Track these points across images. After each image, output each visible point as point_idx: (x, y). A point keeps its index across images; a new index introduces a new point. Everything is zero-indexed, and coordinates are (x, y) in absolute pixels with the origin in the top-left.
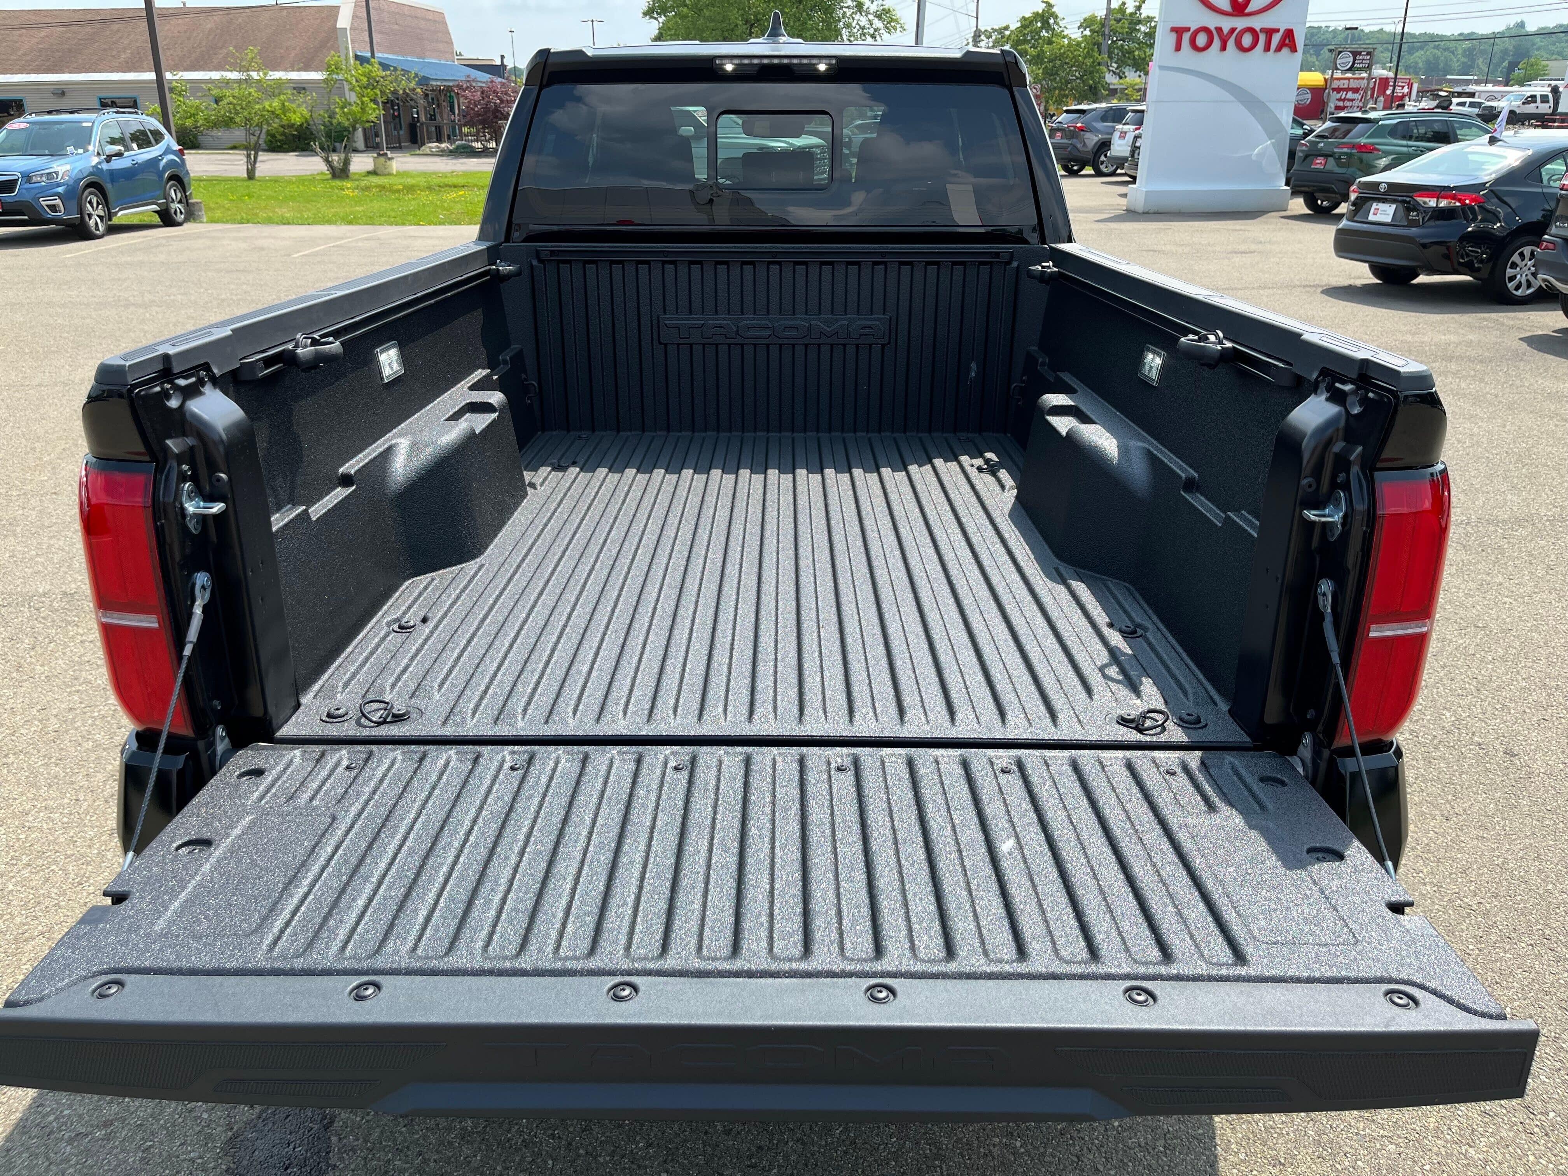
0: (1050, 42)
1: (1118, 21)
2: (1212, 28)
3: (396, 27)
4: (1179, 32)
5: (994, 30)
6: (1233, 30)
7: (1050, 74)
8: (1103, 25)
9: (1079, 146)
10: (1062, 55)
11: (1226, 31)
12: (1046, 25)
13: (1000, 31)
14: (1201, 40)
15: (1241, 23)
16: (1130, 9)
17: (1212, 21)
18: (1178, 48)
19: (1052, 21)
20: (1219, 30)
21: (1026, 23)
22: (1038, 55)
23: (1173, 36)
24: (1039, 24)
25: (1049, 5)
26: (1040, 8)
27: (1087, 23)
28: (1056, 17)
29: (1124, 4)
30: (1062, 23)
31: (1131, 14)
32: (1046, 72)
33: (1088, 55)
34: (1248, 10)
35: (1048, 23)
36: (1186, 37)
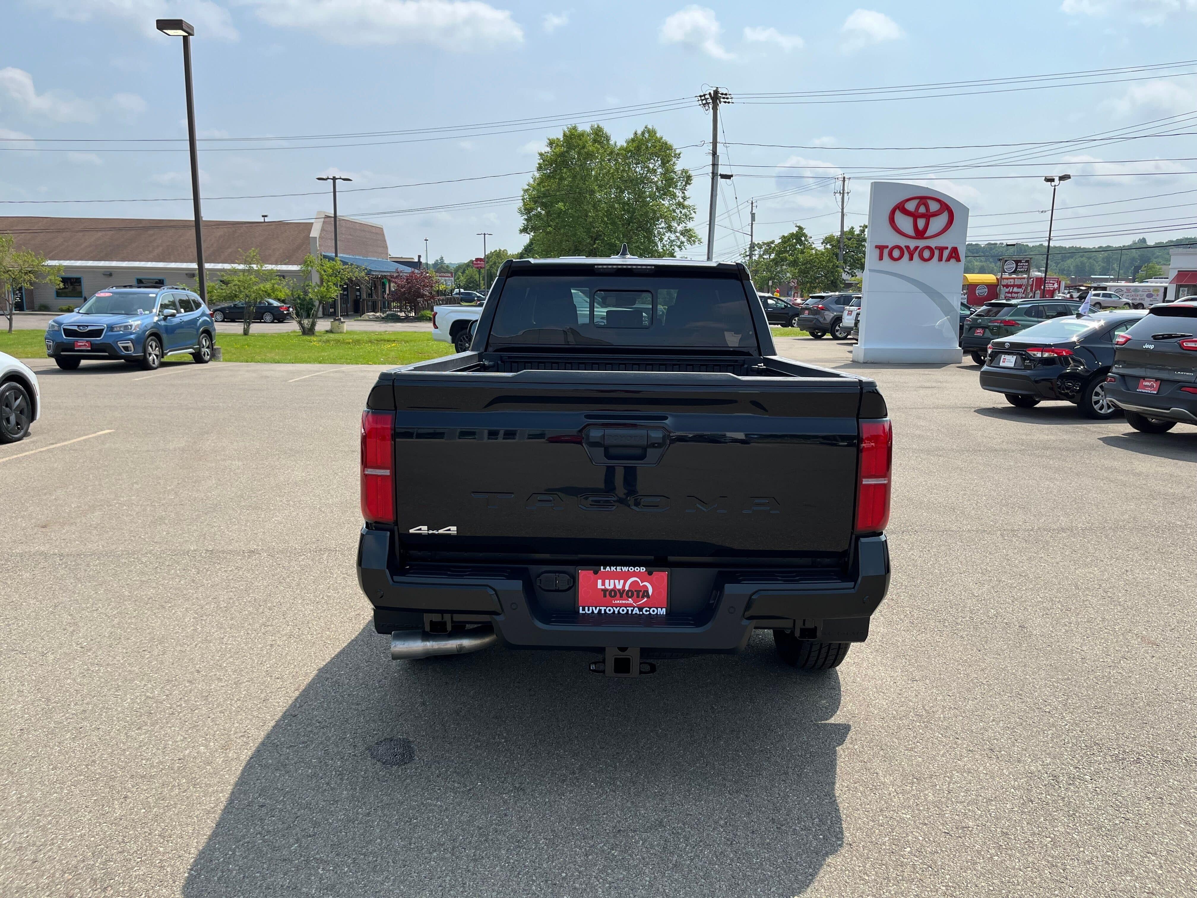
0: (802, 252)
1: (850, 239)
2: (903, 246)
3: (350, 237)
4: (881, 248)
5: (764, 244)
6: (916, 248)
7: (804, 272)
8: (839, 242)
9: (821, 320)
10: (811, 260)
11: (912, 248)
12: (800, 242)
13: (768, 244)
14: (896, 253)
15: (922, 243)
16: (857, 232)
17: (903, 242)
18: (881, 258)
19: (803, 239)
20: (908, 247)
21: (785, 240)
22: (795, 261)
23: (878, 251)
24: (794, 241)
25: (800, 228)
26: (795, 230)
27: (828, 240)
28: (806, 236)
29: (853, 228)
30: (810, 241)
31: (858, 235)
32: (801, 272)
33: (829, 261)
34: (926, 235)
35: (801, 240)
36: (886, 252)
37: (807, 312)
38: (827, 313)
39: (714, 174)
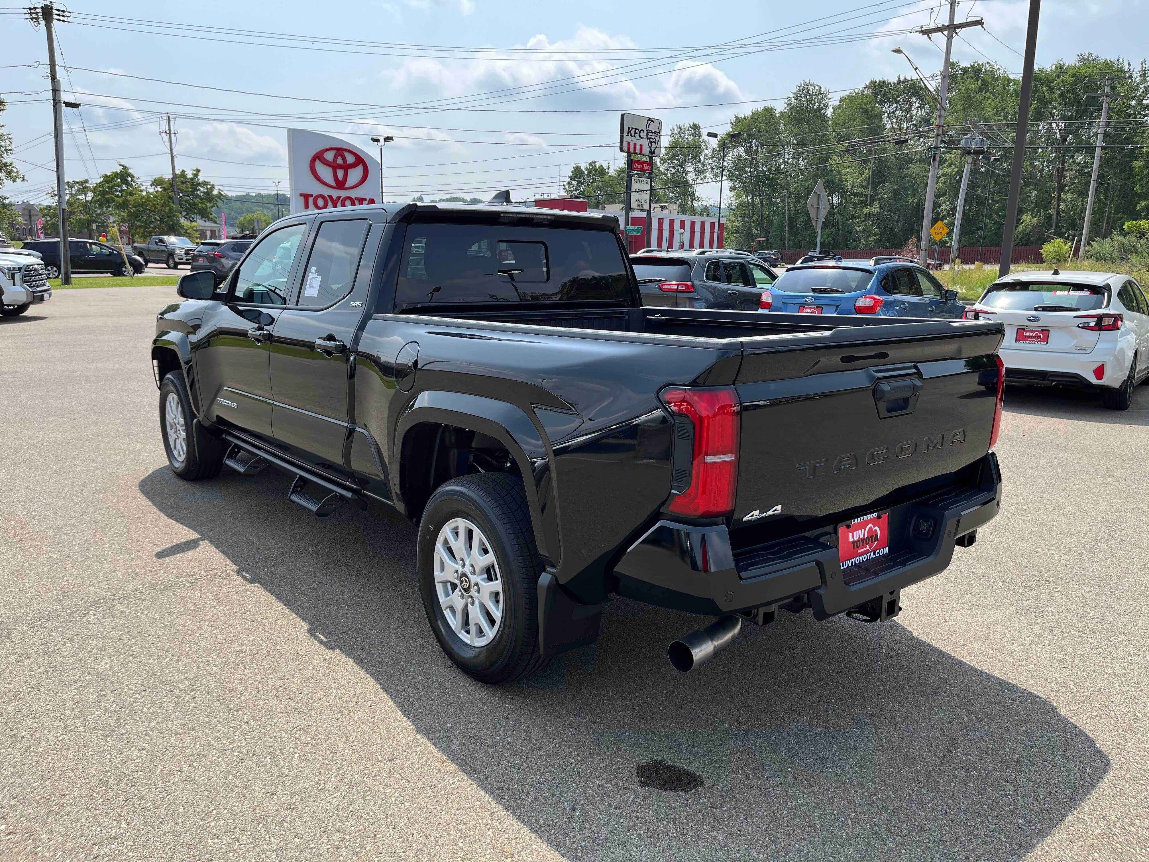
0: (131, 194)
1: (183, 183)
2: (326, 195)
4: (306, 197)
5: (76, 183)
6: (339, 198)
7: (134, 216)
8: (172, 185)
9: (219, 267)
10: (143, 203)
11: (335, 198)
12: (125, 181)
13: (81, 183)
14: (320, 202)
15: (343, 194)
16: (190, 175)
17: (326, 192)
18: (307, 207)
19: (129, 179)
20: (331, 197)
21: (108, 179)
22: (124, 203)
23: (302, 199)
24: (119, 180)
25: (124, 167)
26: (119, 169)
27: (157, 182)
28: (132, 177)
29: (184, 171)
30: (137, 181)
31: (191, 179)
32: (130, 214)
33: (165, 205)
34: (347, 186)
35: (127, 181)
36: (311, 200)
37: (201, 259)
38: (223, 261)
39: (56, 102)
